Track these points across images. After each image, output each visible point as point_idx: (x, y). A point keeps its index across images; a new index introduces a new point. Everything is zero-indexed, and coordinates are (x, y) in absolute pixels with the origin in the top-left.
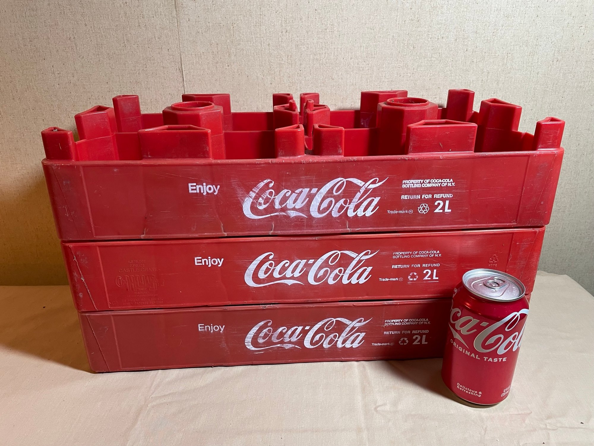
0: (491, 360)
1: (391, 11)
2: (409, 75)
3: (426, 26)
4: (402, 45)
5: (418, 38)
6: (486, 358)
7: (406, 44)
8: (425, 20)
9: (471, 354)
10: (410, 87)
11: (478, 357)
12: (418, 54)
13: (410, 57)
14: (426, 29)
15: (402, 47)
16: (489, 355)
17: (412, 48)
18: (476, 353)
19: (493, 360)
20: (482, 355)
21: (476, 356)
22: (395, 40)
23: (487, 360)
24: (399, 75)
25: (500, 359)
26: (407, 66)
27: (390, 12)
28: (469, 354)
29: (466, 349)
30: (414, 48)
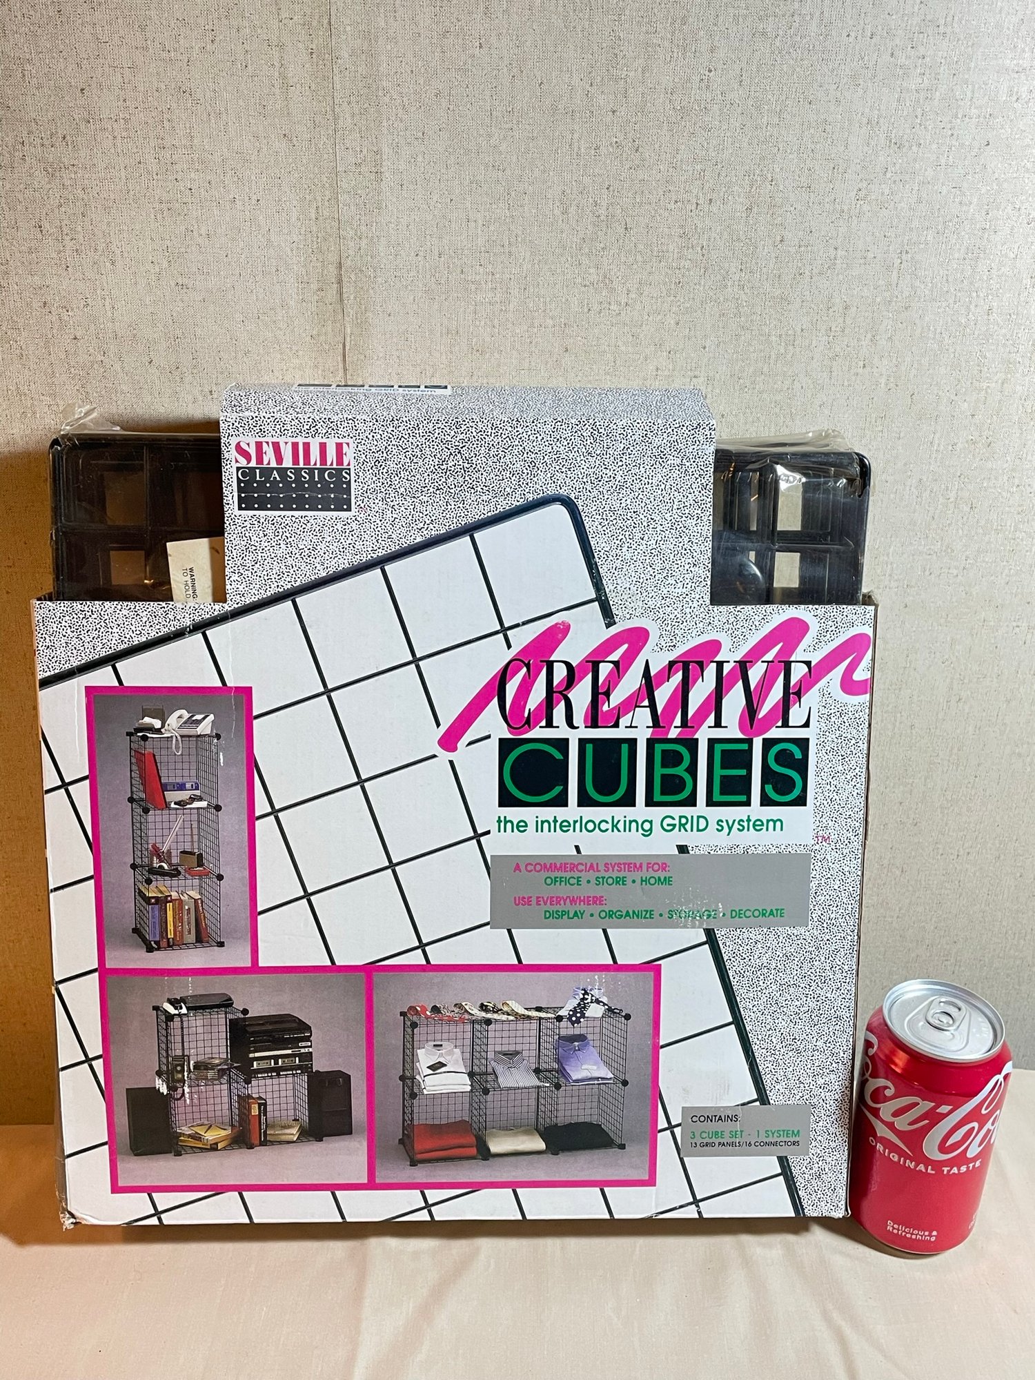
0: (955, 1170)
1: (920, 419)
2: (955, 572)
3: (1009, 459)
4: (941, 500)
5: (985, 485)
6: (946, 1169)
7: (952, 500)
8: (1007, 442)
9: (917, 1165)
10: (954, 600)
11: (932, 1170)
12: (983, 523)
13: (960, 531)
14: (1006, 465)
15: (940, 507)
16: (951, 1163)
17: (967, 509)
18: (928, 1162)
19: (959, 1170)
20: (938, 1165)
21: (927, 1169)
22: (923, 489)
23: (949, 1171)
24: (927, 573)
25: (971, 1165)
26: (949, 550)
27: (918, 422)
28: (912, 1165)
29: (907, 1157)
30: (972, 508)
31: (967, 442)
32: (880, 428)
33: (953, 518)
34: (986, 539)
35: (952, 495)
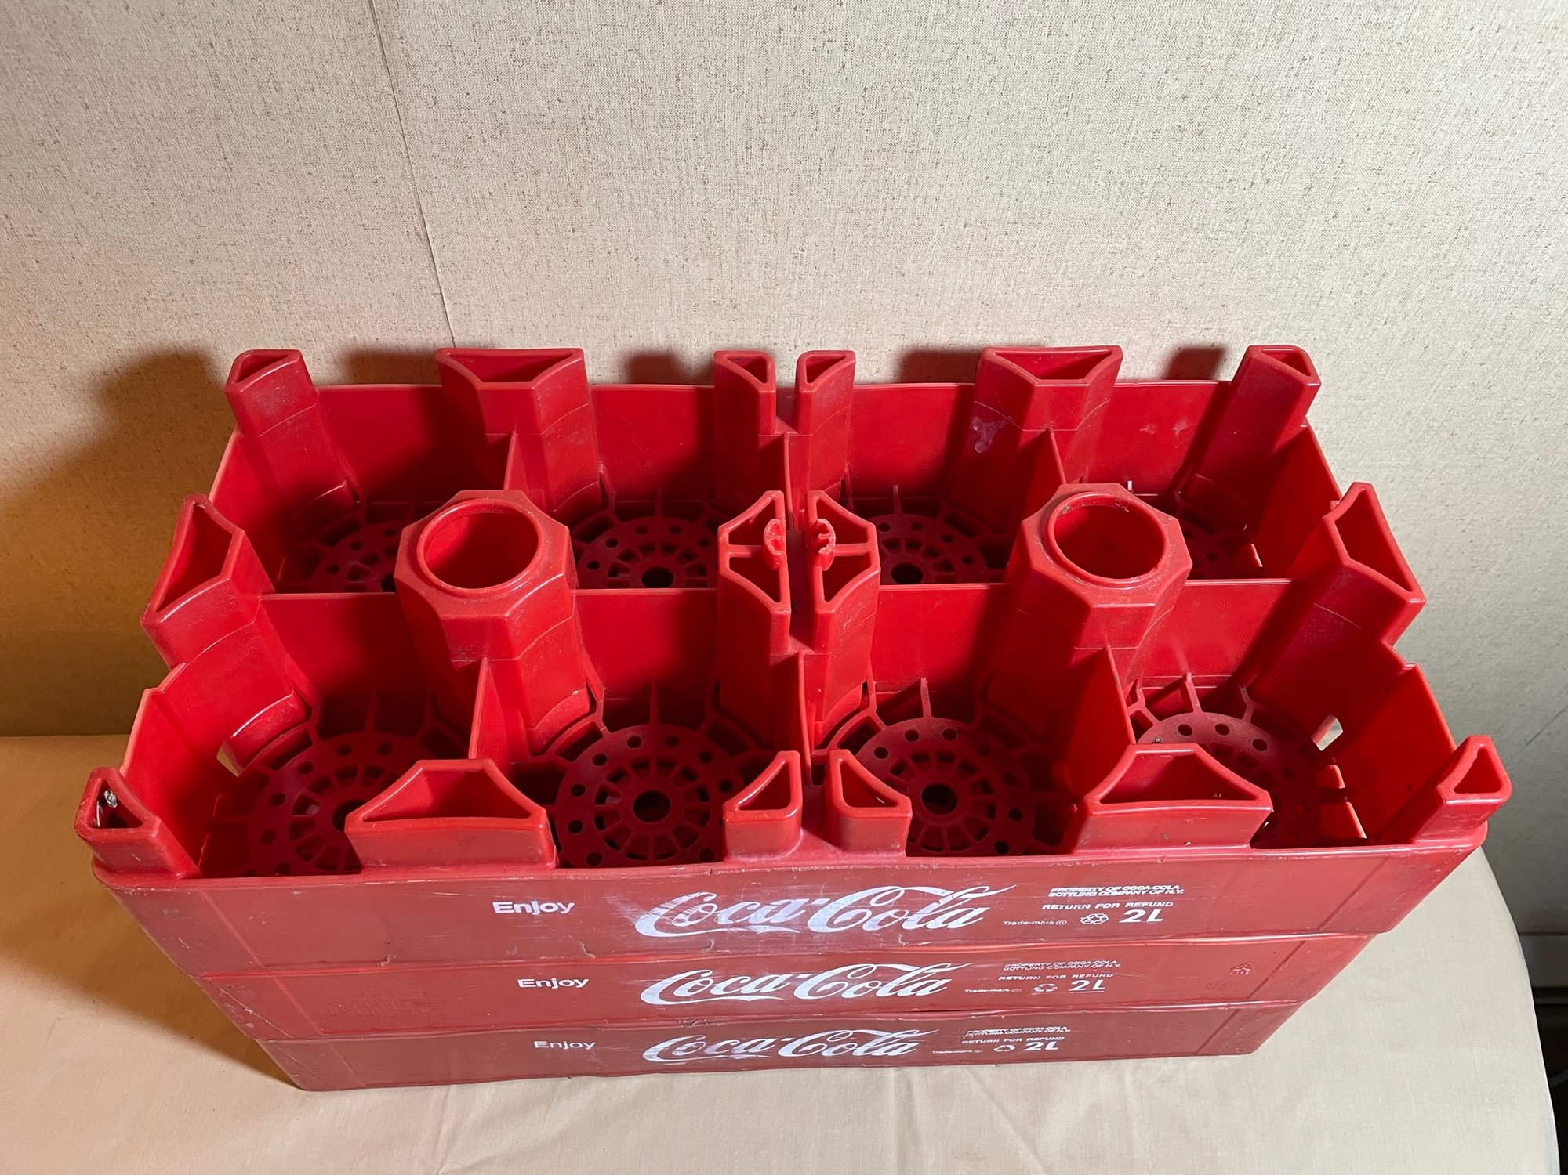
1: (1116, 101)
3: (1223, 149)
4: (1134, 194)
5: (1189, 179)
7: (1146, 194)
8: (1223, 130)
12: (1180, 220)
14: (1218, 157)
15: (1131, 202)
27: (1114, 104)
31: (1173, 128)
32: (1065, 110)
33: (1145, 214)
34: (1183, 238)
35: (1147, 190)
